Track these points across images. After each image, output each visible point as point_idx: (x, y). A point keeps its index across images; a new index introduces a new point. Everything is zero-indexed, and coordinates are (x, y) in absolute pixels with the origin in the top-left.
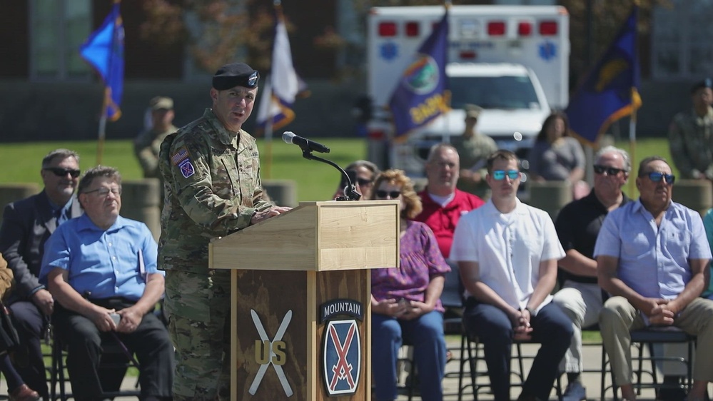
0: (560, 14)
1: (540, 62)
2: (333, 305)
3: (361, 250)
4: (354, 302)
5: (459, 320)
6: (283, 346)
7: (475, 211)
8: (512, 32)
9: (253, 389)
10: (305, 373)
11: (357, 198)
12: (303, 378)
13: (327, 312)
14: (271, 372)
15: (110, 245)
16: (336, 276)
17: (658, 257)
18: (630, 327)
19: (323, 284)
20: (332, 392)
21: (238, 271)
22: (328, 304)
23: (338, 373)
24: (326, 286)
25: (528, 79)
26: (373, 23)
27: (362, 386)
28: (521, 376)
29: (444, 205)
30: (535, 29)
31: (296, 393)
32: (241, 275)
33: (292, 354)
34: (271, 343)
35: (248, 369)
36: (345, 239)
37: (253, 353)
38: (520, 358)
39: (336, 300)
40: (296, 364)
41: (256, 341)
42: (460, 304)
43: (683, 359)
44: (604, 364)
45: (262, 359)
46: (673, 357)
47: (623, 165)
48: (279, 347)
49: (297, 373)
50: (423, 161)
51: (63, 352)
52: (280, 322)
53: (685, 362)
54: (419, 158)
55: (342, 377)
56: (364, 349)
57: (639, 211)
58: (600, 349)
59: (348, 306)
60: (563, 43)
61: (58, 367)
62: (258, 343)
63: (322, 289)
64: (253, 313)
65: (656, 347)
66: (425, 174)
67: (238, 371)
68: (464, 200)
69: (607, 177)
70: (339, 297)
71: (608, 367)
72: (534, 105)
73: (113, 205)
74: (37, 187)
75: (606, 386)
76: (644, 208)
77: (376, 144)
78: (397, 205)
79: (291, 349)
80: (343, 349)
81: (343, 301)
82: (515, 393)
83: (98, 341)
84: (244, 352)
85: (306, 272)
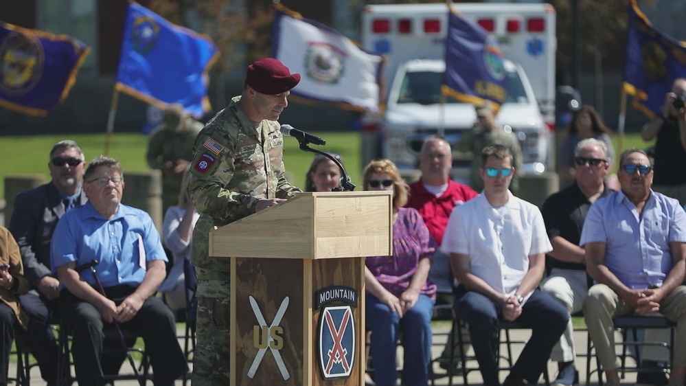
0: (547, 11)
1: (529, 58)
2: (328, 292)
3: (355, 238)
4: (349, 288)
5: (450, 306)
6: (281, 331)
7: (469, 202)
8: (501, 28)
9: (252, 372)
10: (301, 357)
11: (352, 188)
12: (299, 362)
13: (322, 298)
14: (268, 356)
15: (113, 234)
16: (331, 263)
17: (642, 247)
18: (612, 314)
19: (319, 271)
20: (327, 376)
21: (237, 259)
22: (323, 290)
23: (333, 357)
24: (321, 273)
25: (516, 74)
26: (368, 20)
27: (356, 369)
28: (510, 360)
29: (438, 195)
30: (523, 26)
31: (293, 377)
32: (240, 263)
33: (289, 339)
34: (269, 328)
35: (246, 353)
36: (340, 228)
37: (252, 338)
38: (508, 343)
39: (331, 287)
40: (293, 348)
41: (255, 326)
42: (450, 290)
43: (665, 344)
44: (589, 349)
45: (260, 343)
46: (656, 342)
47: (603, 156)
48: (277, 333)
49: (294, 359)
50: (415, 153)
51: (70, 337)
52: (278, 308)
53: (667, 346)
54: (411, 150)
55: (338, 361)
56: (358, 334)
57: (623, 202)
58: (585, 334)
59: (343, 292)
60: (550, 39)
61: (64, 351)
62: (256, 328)
63: (318, 276)
64: (252, 299)
65: (639, 332)
66: (417, 165)
67: (237, 355)
68: (457, 190)
69: (589, 168)
70: (335, 284)
71: (593, 352)
72: (522, 99)
73: (113, 193)
74: (45, 178)
75: (591, 370)
76: (627, 199)
77: (370, 137)
78: (390, 195)
79: (288, 334)
80: (338, 334)
81: (338, 287)
82: (503, 376)
83: (100, 325)
84: (242, 337)
85: (302, 260)
